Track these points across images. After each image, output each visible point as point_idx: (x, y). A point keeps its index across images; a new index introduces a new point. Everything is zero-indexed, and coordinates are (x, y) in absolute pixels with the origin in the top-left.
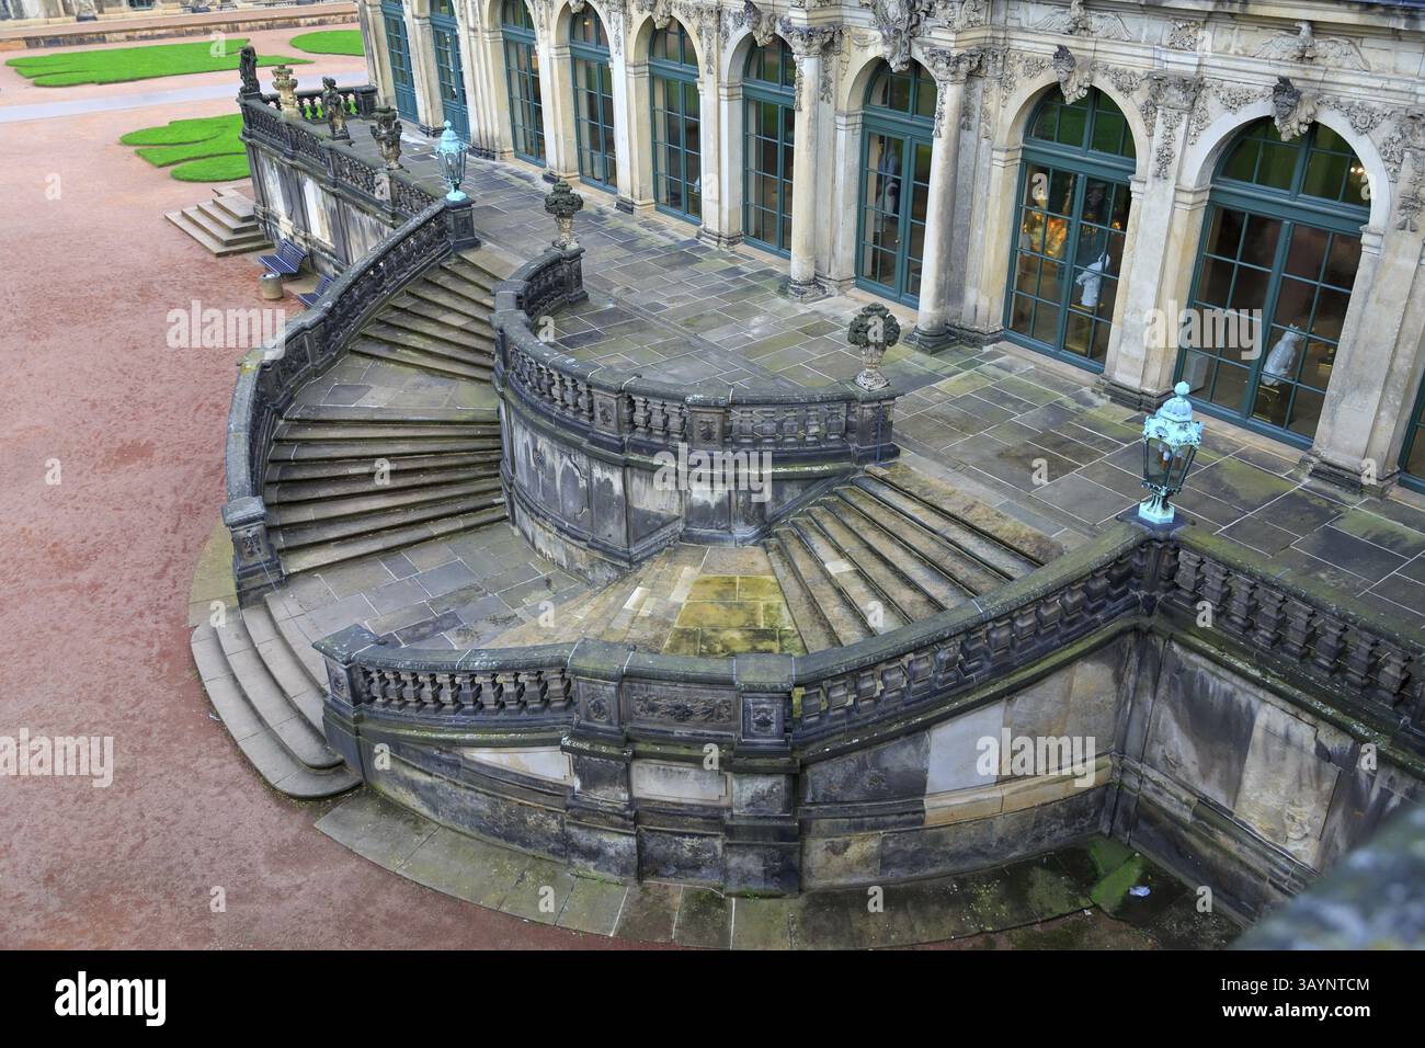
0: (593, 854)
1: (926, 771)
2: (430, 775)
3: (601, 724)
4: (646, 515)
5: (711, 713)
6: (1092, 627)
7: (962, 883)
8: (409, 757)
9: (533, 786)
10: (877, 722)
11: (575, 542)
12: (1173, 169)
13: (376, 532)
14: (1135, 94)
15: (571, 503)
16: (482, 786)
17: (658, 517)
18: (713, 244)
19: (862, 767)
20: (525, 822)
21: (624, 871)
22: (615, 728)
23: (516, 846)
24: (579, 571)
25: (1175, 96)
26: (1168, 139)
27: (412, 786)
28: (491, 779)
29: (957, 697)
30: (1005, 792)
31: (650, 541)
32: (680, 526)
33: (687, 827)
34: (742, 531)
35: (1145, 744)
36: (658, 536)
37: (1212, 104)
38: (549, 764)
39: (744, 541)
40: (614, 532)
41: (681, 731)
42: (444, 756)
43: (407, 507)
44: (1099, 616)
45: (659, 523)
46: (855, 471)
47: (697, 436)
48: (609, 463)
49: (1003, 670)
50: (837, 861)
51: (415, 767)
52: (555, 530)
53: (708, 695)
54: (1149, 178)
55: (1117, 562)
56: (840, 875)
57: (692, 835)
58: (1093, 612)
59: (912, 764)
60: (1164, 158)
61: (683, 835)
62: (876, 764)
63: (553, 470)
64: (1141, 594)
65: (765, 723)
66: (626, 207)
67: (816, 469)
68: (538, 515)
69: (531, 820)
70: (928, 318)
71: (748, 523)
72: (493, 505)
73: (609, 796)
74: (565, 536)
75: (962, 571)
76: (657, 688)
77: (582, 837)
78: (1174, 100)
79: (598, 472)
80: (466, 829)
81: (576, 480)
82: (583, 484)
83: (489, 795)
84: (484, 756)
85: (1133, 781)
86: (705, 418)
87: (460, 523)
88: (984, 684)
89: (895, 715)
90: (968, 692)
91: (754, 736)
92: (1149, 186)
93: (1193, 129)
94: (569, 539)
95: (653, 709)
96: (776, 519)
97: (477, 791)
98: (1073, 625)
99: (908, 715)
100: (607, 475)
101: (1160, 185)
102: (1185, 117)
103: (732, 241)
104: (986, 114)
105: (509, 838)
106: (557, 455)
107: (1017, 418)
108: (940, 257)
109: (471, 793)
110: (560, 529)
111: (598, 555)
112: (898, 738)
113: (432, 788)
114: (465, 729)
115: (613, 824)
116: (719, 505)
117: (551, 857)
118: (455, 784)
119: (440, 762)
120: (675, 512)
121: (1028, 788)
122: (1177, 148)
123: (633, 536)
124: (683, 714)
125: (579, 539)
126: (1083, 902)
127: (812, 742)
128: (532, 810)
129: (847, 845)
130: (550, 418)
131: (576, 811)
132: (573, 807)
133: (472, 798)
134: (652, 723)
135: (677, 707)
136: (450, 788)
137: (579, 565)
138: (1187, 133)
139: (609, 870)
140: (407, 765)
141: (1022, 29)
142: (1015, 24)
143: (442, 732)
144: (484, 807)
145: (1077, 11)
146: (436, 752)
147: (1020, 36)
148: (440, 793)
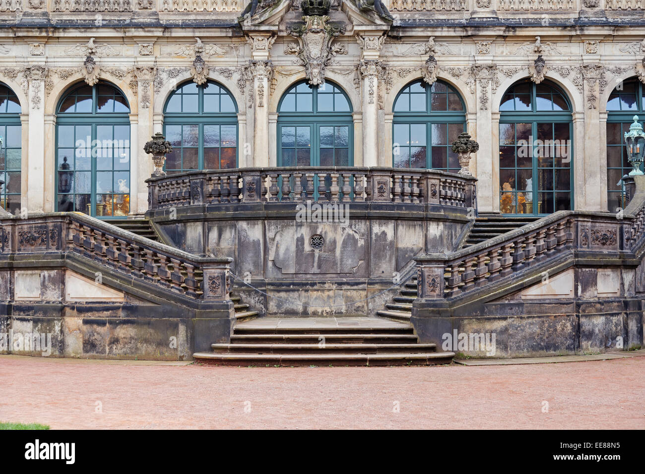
2: (505, 319)
4: (406, 250)
5: (612, 239)
9: (559, 302)
11: (355, 287)
12: (488, 105)
14: (461, 77)
15: (350, 261)
16: (535, 313)
17: (412, 250)
20: (556, 330)
22: (590, 249)
23: (552, 352)
25: (485, 73)
26: (484, 93)
28: (540, 305)
33: (613, 310)
37: (500, 76)
40: (386, 268)
41: (605, 251)
42: (512, 302)
45: (412, 254)
47: (430, 194)
48: (384, 220)
51: (495, 319)
52: (334, 287)
53: (610, 228)
54: (478, 111)
57: (615, 315)
60: (484, 100)
61: (612, 315)
63: (335, 241)
69: (558, 327)
71: (447, 249)
73: (591, 295)
74: (345, 287)
76: (598, 224)
77: (586, 325)
78: (484, 75)
79: (377, 229)
80: (525, 352)
81: (355, 241)
82: (361, 243)
83: (539, 317)
91: (625, 249)
92: (478, 115)
93: (494, 87)
94: (349, 287)
96: (457, 246)
97: (534, 317)
100: (383, 228)
101: (484, 112)
102: (490, 82)
104: (379, 97)
105: (548, 347)
106: (340, 229)
109: (530, 320)
110: (340, 284)
111: (377, 287)
113: (506, 329)
114: (524, 276)
115: (597, 310)
116: (440, 236)
117: (568, 353)
118: (521, 318)
119: (511, 306)
120: (420, 245)
122: (489, 95)
124: (606, 239)
125: (357, 284)
128: (560, 319)
131: (584, 306)
132: (580, 306)
133: (531, 324)
134: (596, 248)
136: (517, 322)
137: (358, 304)
138: (492, 89)
139: (596, 345)
141: (395, 56)
142: (391, 54)
143: (510, 284)
144: (536, 329)
145: (431, 42)
146: (507, 302)
147: (395, 59)
148: (511, 331)
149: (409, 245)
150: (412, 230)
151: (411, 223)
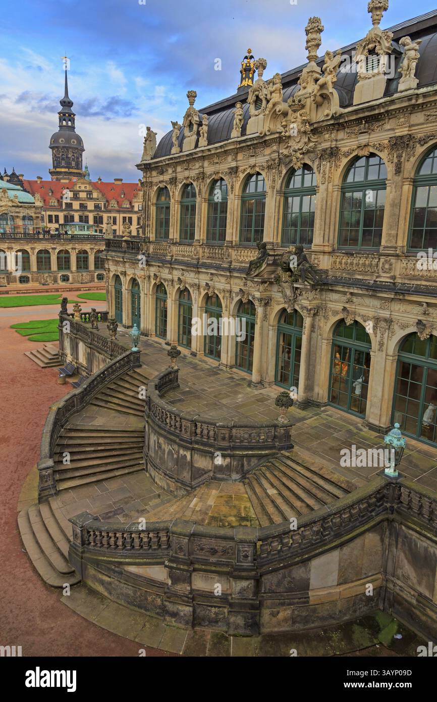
0: (174, 615)
1: (309, 579)
2: (110, 577)
3: (181, 555)
4: (199, 469)
5: (225, 552)
6: (371, 518)
7: (325, 631)
8: (102, 569)
9: (152, 582)
10: (290, 557)
11: (171, 479)
12: (384, 348)
13: (94, 474)
15: (170, 464)
16: (131, 583)
17: (203, 470)
18: (224, 368)
19: (284, 577)
20: (147, 599)
21: (187, 623)
22: (186, 558)
23: (143, 611)
24: (171, 491)
25: (383, 324)
26: (382, 338)
27: (102, 582)
28: (135, 580)
29: (321, 547)
30: (341, 589)
31: (200, 479)
32: (211, 474)
33: (213, 603)
34: (235, 476)
35: (395, 569)
36: (203, 478)
37: (396, 327)
38: (159, 573)
39: (236, 480)
40: (186, 475)
41: (213, 559)
42: (116, 569)
43: (107, 464)
44: (373, 514)
45: (204, 472)
46: (277, 454)
47: (219, 438)
48: (186, 448)
49: (338, 535)
50: (274, 620)
51: (104, 574)
52: (163, 474)
53: (224, 544)
54: (377, 351)
55: (378, 492)
56: (275, 627)
57: (215, 607)
58: (371, 512)
59: (304, 576)
60: (381, 344)
61: (212, 606)
62: (290, 576)
63: (164, 450)
64: (388, 505)
65: (246, 556)
66: (194, 354)
67: (263, 452)
68: (157, 468)
69: (149, 598)
70: (302, 397)
71: (237, 473)
72: (139, 464)
73: (182, 588)
75: (320, 495)
76: (204, 540)
77: (171, 607)
79: (181, 452)
80: (122, 602)
81: (173, 454)
82: (175, 456)
83: (133, 587)
84: (133, 569)
85: (391, 586)
86: (223, 432)
87: (126, 471)
88: (331, 541)
89: (296, 554)
90: (325, 545)
91: (241, 562)
92: (377, 353)
93: (390, 335)
94: (168, 478)
95: (202, 549)
96: (248, 472)
97: (128, 585)
98: (364, 517)
99: (302, 554)
100: (185, 453)
101: (380, 353)
102: (387, 331)
103: (231, 367)
104: (320, 327)
105: (140, 607)
106: (167, 445)
107: (335, 435)
108: (305, 376)
109: (126, 586)
110: (165, 474)
111: (179, 485)
112: (298, 564)
113: (110, 583)
114: (126, 557)
115: (183, 601)
116: (227, 466)
117: (157, 616)
118: (120, 581)
119: (115, 572)
120: (210, 468)
121: (350, 588)
122: (385, 341)
123: (193, 478)
124: (214, 552)
126: (375, 641)
127: (264, 565)
128: (151, 594)
129: (278, 612)
130: (165, 431)
131: (169, 595)
132: (168, 593)
133: (126, 588)
134: (201, 556)
135: (212, 549)
136: (117, 583)
137: (171, 489)
138: (388, 336)
139: (180, 623)
140: (101, 573)
141: (331, 301)
142: (329, 299)
143: (117, 558)
144: (131, 592)
145: (348, 296)
146: (113, 567)
147: (330, 303)
148: (113, 586)
149: (202, 467)
150: (203, 458)
151: (203, 454)
